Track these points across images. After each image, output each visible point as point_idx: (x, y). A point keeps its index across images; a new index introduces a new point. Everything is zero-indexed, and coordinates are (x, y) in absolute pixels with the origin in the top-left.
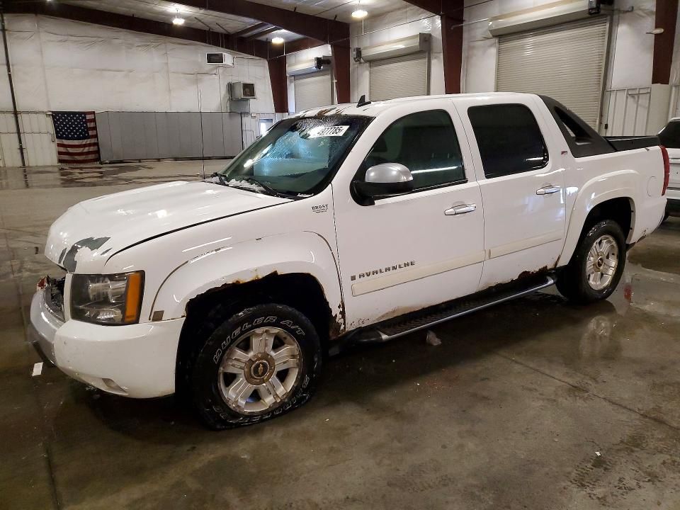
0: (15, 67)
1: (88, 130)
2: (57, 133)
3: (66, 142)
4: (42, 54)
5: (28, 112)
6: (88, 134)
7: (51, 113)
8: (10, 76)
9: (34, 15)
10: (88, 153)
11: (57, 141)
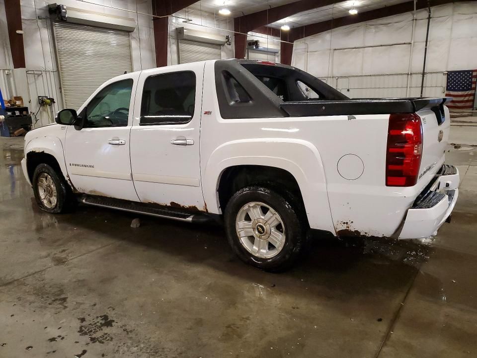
0: (431, 43)
1: (471, 84)
2: (448, 86)
3: (452, 93)
4: (452, 31)
5: (431, 73)
6: (471, 87)
7: (447, 72)
8: (426, 49)
9: (452, 4)
10: (467, 101)
11: (446, 92)
